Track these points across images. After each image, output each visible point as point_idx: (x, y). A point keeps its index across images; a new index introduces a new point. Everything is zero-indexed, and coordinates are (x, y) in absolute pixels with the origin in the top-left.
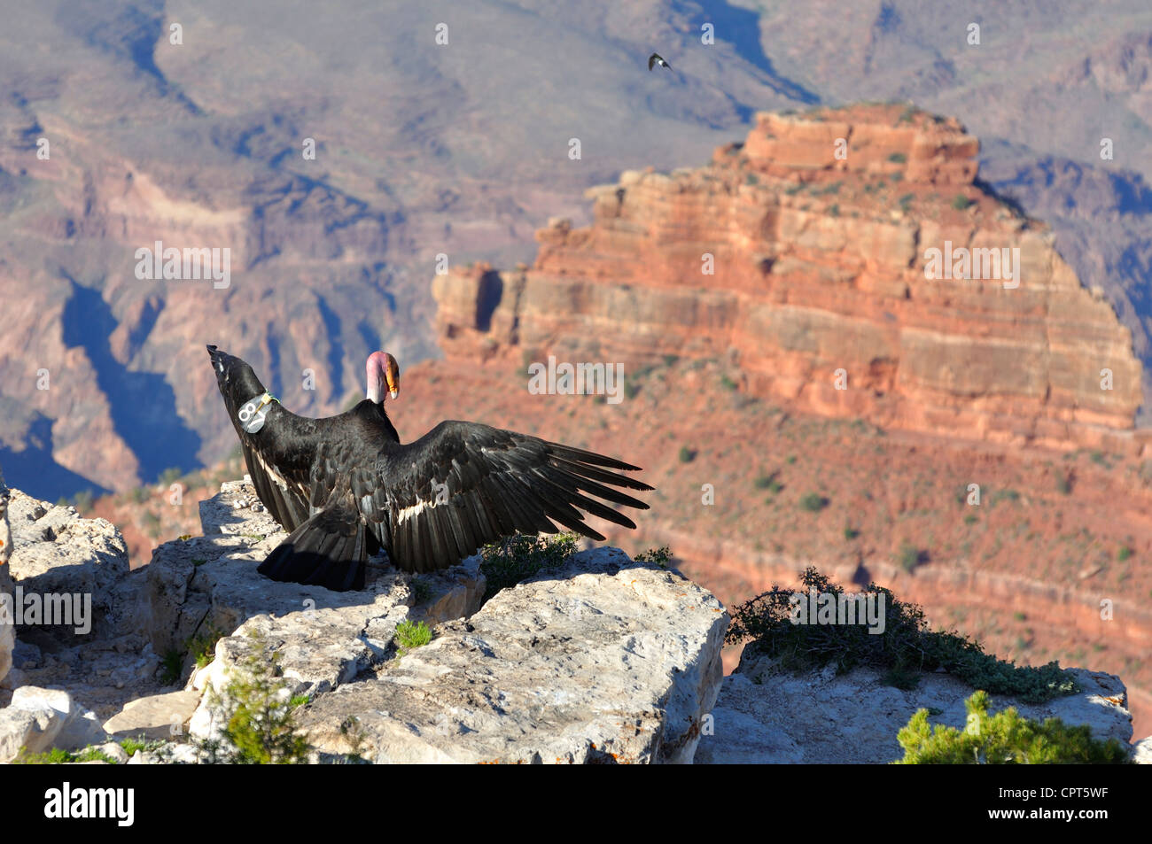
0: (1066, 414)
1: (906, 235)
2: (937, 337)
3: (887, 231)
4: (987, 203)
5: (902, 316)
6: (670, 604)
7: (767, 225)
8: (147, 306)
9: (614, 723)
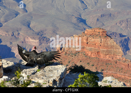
0: (116, 56)
1: (100, 40)
2: (103, 49)
3: (98, 39)
4: (108, 37)
5: (100, 48)
6: (61, 67)
7: (87, 39)
8: (30, 49)
9: (56, 77)
